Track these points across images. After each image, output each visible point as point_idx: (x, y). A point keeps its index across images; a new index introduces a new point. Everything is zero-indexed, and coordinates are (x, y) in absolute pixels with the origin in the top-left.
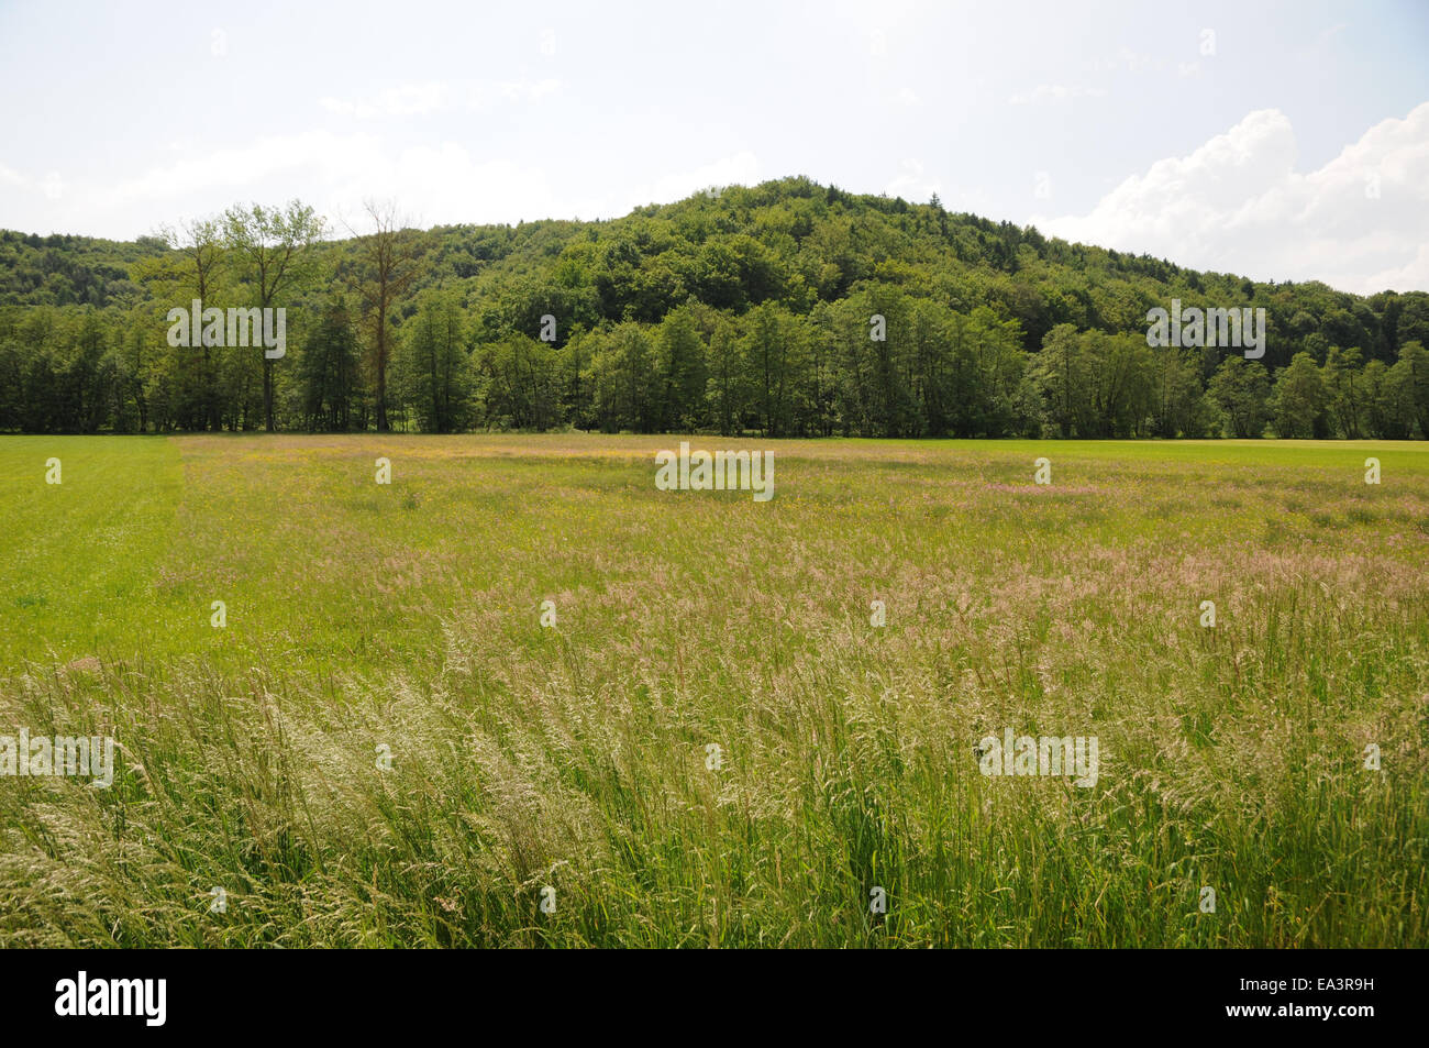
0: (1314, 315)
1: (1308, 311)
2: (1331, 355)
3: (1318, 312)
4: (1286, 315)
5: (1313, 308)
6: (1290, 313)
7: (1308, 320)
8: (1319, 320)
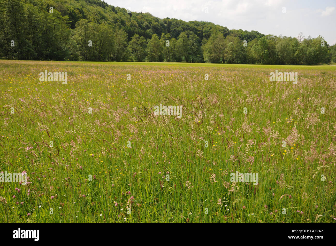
0: (149, 24)
1: (147, 22)
2: (162, 36)
3: (150, 23)
4: (142, 23)
5: (149, 21)
6: (142, 22)
7: (148, 25)
8: (150, 25)
